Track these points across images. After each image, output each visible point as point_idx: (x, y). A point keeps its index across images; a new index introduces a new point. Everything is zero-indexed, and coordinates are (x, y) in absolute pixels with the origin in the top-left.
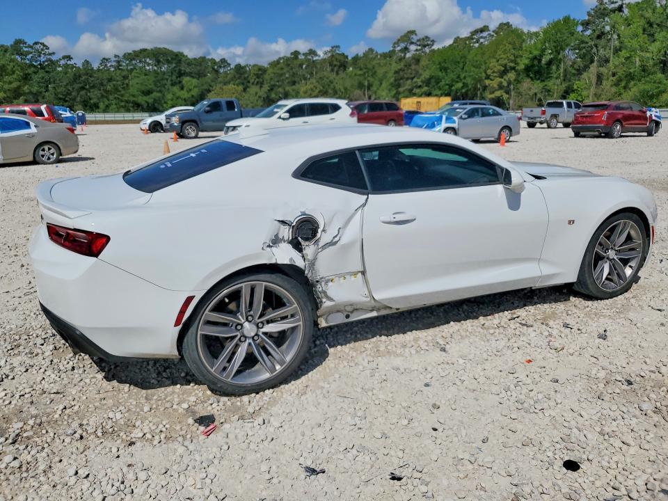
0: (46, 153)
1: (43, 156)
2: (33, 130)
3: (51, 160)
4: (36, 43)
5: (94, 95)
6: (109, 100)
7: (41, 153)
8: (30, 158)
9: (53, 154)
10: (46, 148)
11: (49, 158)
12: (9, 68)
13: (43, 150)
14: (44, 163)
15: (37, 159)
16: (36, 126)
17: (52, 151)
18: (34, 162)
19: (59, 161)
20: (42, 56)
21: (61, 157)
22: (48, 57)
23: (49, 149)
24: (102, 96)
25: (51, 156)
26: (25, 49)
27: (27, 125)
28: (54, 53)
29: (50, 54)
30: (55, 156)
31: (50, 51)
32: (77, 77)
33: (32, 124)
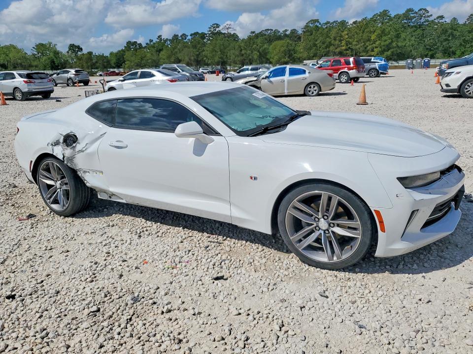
0: (312, 90)
1: (309, 91)
2: (307, 75)
3: (314, 94)
4: (421, 10)
5: (454, 44)
6: (465, 48)
7: (309, 89)
8: (302, 93)
9: (315, 90)
10: (312, 86)
11: (313, 93)
12: (387, 30)
13: (310, 88)
14: (310, 96)
15: (306, 93)
16: (309, 73)
17: (315, 88)
18: (304, 95)
19: (319, 95)
20: (423, 18)
21: (320, 92)
22: (427, 19)
23: (314, 87)
24: (461, 44)
25: (314, 92)
26: (412, 15)
27: (304, 72)
28: (431, 15)
29: (428, 16)
30: (317, 92)
31: (429, 14)
32: (445, 31)
33: (307, 72)
